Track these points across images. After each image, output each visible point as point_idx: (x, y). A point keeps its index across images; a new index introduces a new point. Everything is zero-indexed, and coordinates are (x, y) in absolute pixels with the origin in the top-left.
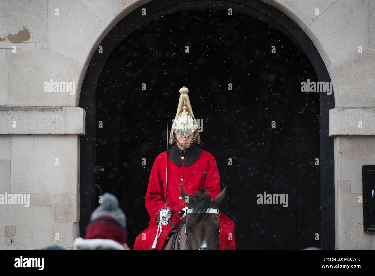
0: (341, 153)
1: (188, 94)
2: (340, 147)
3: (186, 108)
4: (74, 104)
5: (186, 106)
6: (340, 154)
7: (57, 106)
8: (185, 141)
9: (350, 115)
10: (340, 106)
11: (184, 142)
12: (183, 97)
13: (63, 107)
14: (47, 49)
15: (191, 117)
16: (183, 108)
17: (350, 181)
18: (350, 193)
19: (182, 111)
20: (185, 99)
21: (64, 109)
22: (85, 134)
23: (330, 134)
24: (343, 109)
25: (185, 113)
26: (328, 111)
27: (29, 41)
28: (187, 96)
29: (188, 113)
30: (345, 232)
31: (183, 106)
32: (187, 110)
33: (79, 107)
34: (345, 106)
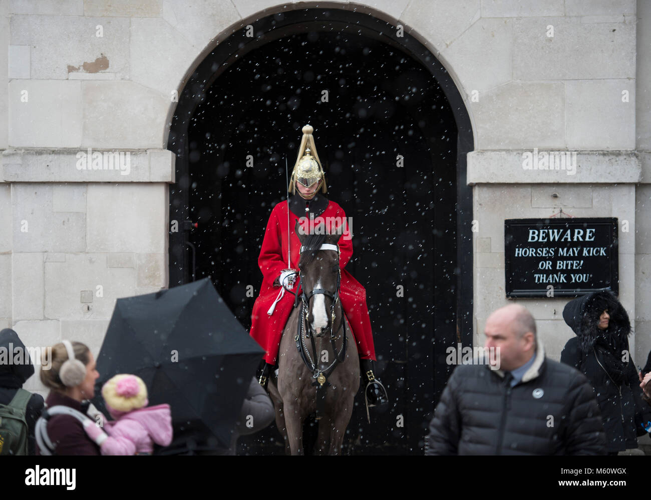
0: (480, 204)
1: (313, 134)
2: (479, 197)
3: (309, 150)
4: (161, 147)
5: (310, 149)
6: (479, 206)
7: (140, 148)
8: (308, 191)
9: (491, 159)
10: (479, 149)
11: (306, 192)
12: (306, 138)
13: (148, 149)
14: (129, 80)
15: (316, 163)
16: (307, 150)
17: (490, 238)
18: (491, 252)
19: (304, 154)
20: (308, 140)
21: (148, 152)
22: (174, 181)
23: (468, 182)
24: (483, 151)
25: (308, 158)
26: (466, 154)
27: (108, 70)
28: (311, 136)
29: (312, 157)
30: (484, 299)
31: (306, 148)
32: (311, 154)
33: (168, 149)
34: (485, 149)
